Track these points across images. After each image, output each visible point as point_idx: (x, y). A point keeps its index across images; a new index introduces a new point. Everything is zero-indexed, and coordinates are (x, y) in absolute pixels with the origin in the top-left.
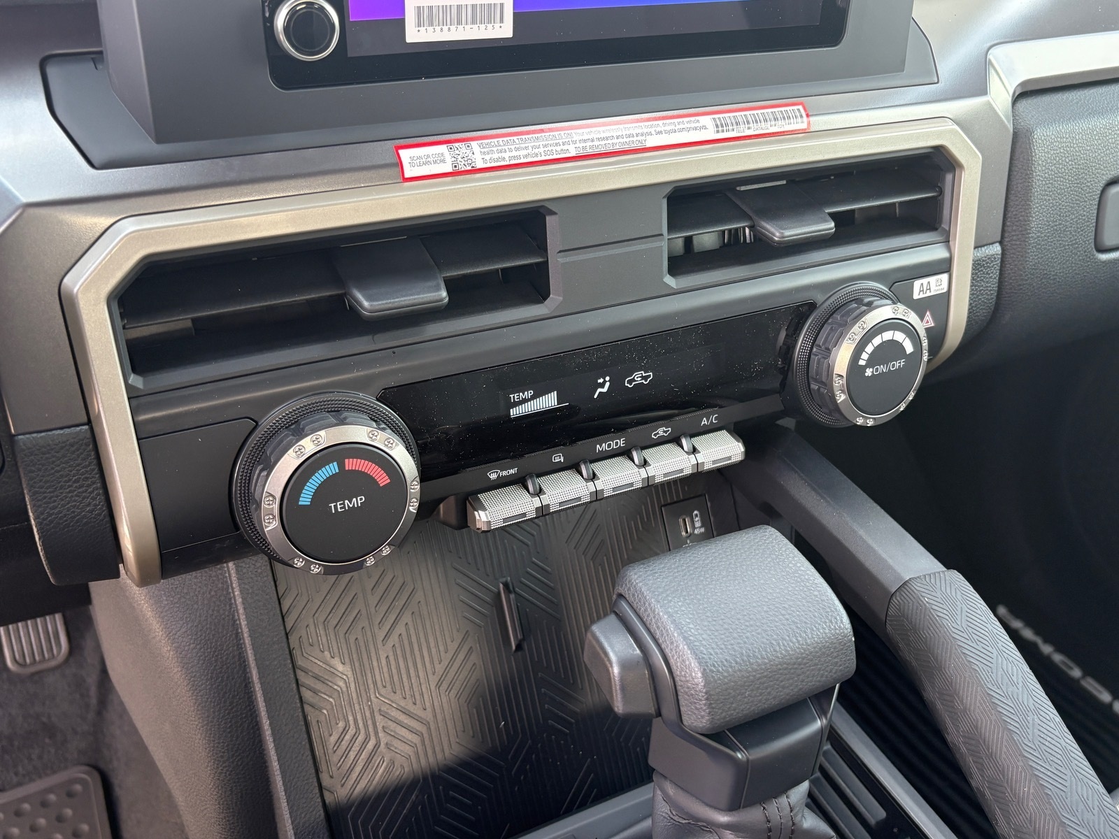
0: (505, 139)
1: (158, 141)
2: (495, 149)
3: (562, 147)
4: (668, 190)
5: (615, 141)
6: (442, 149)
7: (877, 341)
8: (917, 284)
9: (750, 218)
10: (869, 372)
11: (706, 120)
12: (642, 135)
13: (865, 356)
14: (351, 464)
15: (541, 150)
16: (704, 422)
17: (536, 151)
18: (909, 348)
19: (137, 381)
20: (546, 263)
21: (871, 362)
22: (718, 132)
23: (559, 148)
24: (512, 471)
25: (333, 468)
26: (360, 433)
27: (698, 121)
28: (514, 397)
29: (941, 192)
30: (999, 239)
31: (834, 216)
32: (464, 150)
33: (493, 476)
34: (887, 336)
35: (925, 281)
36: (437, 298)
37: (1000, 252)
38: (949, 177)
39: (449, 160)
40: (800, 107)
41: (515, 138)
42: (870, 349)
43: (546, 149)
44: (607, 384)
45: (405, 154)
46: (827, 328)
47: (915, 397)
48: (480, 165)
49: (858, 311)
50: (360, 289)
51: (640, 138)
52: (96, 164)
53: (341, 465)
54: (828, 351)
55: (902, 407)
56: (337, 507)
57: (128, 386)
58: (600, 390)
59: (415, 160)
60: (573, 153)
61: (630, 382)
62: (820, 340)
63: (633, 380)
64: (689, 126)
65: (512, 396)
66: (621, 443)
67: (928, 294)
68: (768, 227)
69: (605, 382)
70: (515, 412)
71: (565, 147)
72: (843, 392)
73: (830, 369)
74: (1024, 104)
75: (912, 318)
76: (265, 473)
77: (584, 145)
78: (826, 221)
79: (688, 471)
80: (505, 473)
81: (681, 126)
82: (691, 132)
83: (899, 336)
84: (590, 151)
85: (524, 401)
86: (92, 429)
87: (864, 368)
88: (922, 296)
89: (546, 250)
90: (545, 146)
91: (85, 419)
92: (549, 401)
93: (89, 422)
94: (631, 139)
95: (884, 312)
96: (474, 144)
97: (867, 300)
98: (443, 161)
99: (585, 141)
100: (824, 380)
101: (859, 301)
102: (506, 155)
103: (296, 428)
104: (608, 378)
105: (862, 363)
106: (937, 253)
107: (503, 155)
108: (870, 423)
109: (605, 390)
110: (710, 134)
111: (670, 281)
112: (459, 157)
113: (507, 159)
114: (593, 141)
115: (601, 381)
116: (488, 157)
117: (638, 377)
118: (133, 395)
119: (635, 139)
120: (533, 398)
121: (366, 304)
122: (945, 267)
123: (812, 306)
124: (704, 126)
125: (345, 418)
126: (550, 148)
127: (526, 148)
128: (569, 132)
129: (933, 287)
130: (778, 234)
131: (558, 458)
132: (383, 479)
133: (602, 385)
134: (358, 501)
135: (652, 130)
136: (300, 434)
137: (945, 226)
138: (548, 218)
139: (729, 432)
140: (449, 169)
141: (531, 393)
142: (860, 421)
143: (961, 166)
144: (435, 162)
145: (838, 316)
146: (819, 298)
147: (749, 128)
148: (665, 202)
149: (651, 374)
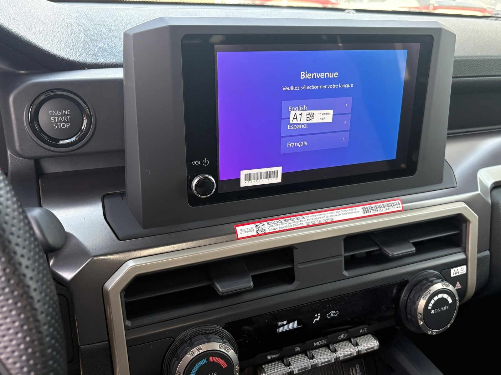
0: (278, 220)
1: (144, 227)
2: (273, 225)
3: (300, 223)
4: (344, 237)
5: (322, 219)
6: (253, 226)
7: (436, 298)
8: (452, 270)
9: (379, 246)
10: (433, 312)
11: (359, 209)
12: (333, 216)
13: (431, 305)
14: (212, 359)
15: (292, 224)
16: (361, 331)
17: (290, 225)
18: (450, 300)
19: (129, 323)
20: (293, 268)
21: (433, 308)
22: (364, 213)
23: (299, 223)
24: (277, 355)
25: (204, 361)
26: (216, 346)
27: (356, 209)
28: (279, 324)
29: (461, 231)
30: (488, 248)
32: (261, 226)
33: (269, 358)
34: (440, 296)
35: (456, 269)
36: (248, 286)
37: (489, 254)
38: (464, 225)
39: (255, 230)
40: (399, 201)
41: (281, 220)
42: (433, 302)
43: (294, 224)
44: (319, 317)
45: (239, 229)
46: (413, 292)
47: (454, 321)
48: (267, 231)
49: (427, 285)
50: (218, 283)
51: (332, 217)
52: (120, 238)
53: (208, 360)
54: (415, 302)
55: (449, 326)
57: (125, 326)
58: (316, 319)
59: (243, 231)
60: (305, 225)
61: (329, 316)
62: (411, 297)
63: (330, 315)
64: (352, 211)
65: (278, 323)
66: (325, 341)
67: (458, 274)
68: (387, 250)
69: (318, 316)
70: (280, 330)
71: (301, 223)
72: (422, 320)
73: (416, 310)
74: (495, 192)
75: (451, 288)
76: (177, 362)
77: (309, 221)
78: (411, 248)
79: (354, 354)
80: (274, 356)
81: (349, 212)
82: (353, 214)
83: (445, 296)
84: (311, 224)
85: (283, 325)
86: (109, 343)
87: (430, 310)
88: (455, 275)
89: (293, 262)
90: (293, 222)
91: (107, 339)
92: (294, 325)
93: (109, 340)
94: (328, 218)
95: (438, 286)
96: (265, 223)
97: (431, 279)
98: (253, 231)
99: (309, 220)
100: (413, 315)
101: (427, 279)
102: (278, 227)
103: (191, 343)
104: (319, 314)
105: (429, 308)
106: (461, 256)
107: (277, 227)
108: (435, 333)
109: (318, 319)
110: (361, 214)
111: (346, 273)
112: (259, 229)
113: (278, 228)
114: (313, 219)
115: (316, 315)
116: (270, 228)
117: (332, 314)
118: (127, 329)
119: (330, 218)
120: (287, 324)
121: (220, 289)
122: (464, 262)
123: (407, 282)
124: (358, 211)
125: (210, 338)
126: (295, 223)
127: (286, 224)
128: (303, 216)
129: (460, 271)
130: (391, 254)
131: (298, 349)
132: (224, 365)
133: (317, 318)
135: (337, 214)
136: (192, 346)
137: (463, 245)
138: (294, 250)
139: (372, 335)
140: (256, 234)
141: (286, 322)
142: (430, 333)
143: (469, 221)
144: (250, 231)
145: (418, 286)
146: (410, 278)
147: (377, 211)
148: (343, 242)
149: (338, 312)
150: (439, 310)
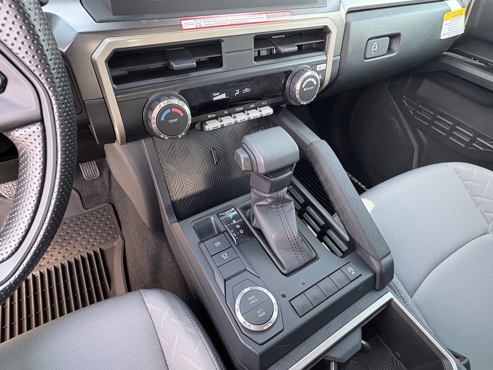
0: (210, 19)
1: (114, 15)
2: (207, 21)
3: (225, 22)
4: (254, 35)
5: (240, 20)
6: (193, 21)
7: (307, 81)
8: (318, 66)
9: (276, 46)
10: (305, 89)
11: (264, 15)
12: (247, 19)
13: (304, 85)
14: (173, 110)
15: (220, 22)
16: (263, 103)
17: (218, 22)
18: (315, 83)
20: (222, 56)
21: (305, 87)
22: (267, 19)
23: (224, 22)
24: (214, 115)
25: (169, 111)
26: (175, 101)
27: (262, 16)
28: (214, 95)
29: (326, 40)
30: (340, 54)
31: (297, 46)
32: (199, 21)
33: (209, 117)
34: (310, 79)
35: (320, 65)
36: (193, 65)
37: (340, 58)
38: (328, 35)
39: (195, 24)
40: (289, 12)
41: (212, 18)
42: (305, 83)
43: (221, 22)
44: (238, 92)
45: (183, 22)
46: (295, 77)
47: (316, 97)
48: (203, 26)
49: (303, 73)
50: (173, 62)
51: (246, 20)
52: (97, 21)
53: (171, 110)
54: (295, 83)
55: (313, 99)
56: (171, 121)
57: (113, 87)
58: (236, 93)
59: (186, 24)
60: (228, 24)
61: (244, 91)
62: (293, 81)
63: (245, 91)
64: (259, 17)
65: (213, 94)
66: (242, 108)
67: (321, 69)
68: (280, 48)
69: (238, 91)
70: (215, 99)
71: (226, 22)
72: (298, 95)
73: (295, 89)
74: (349, 15)
75: (316, 75)
76: (151, 112)
77: (231, 21)
78: (295, 47)
79: (259, 116)
80: (212, 116)
81: (257, 17)
82: (260, 18)
83: (313, 80)
84: (234, 23)
85: (217, 96)
86: (104, 99)
87: (304, 88)
88: (319, 70)
89: (222, 52)
90: (221, 21)
91: (102, 97)
92: (223, 96)
93: (104, 98)
94: (244, 20)
95: (309, 73)
96: (201, 20)
97: (305, 70)
98: (193, 24)
99: (232, 20)
100: (294, 91)
101: (303, 70)
102: (210, 23)
103: (159, 100)
104: (238, 90)
105: (303, 87)
106: (324, 58)
107: (209, 23)
108: (305, 104)
109: (238, 93)
110: (265, 20)
111: (254, 62)
112: (197, 23)
113: (211, 25)
114: (234, 20)
115: (237, 91)
116: (205, 24)
117: (246, 90)
118: (115, 90)
119: (245, 20)
120: (219, 95)
121: (175, 66)
122: (325, 62)
123: (291, 72)
124: (263, 17)
125: (171, 98)
126: (222, 22)
127: (216, 21)
128: (227, 17)
129: (322, 67)
130: (283, 50)
131: (226, 112)
132: (182, 115)
133: (237, 92)
134: (176, 120)
135: (250, 18)
136: (160, 102)
137: (326, 50)
138: (222, 43)
139: (269, 106)
140: (195, 27)
141: (218, 93)
142: (302, 103)
143: (331, 32)
144: (191, 25)
145: (297, 74)
146: (293, 69)
147: (276, 18)
148: (253, 39)
149: (250, 89)
150: (308, 89)
